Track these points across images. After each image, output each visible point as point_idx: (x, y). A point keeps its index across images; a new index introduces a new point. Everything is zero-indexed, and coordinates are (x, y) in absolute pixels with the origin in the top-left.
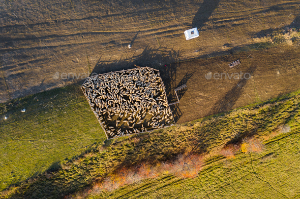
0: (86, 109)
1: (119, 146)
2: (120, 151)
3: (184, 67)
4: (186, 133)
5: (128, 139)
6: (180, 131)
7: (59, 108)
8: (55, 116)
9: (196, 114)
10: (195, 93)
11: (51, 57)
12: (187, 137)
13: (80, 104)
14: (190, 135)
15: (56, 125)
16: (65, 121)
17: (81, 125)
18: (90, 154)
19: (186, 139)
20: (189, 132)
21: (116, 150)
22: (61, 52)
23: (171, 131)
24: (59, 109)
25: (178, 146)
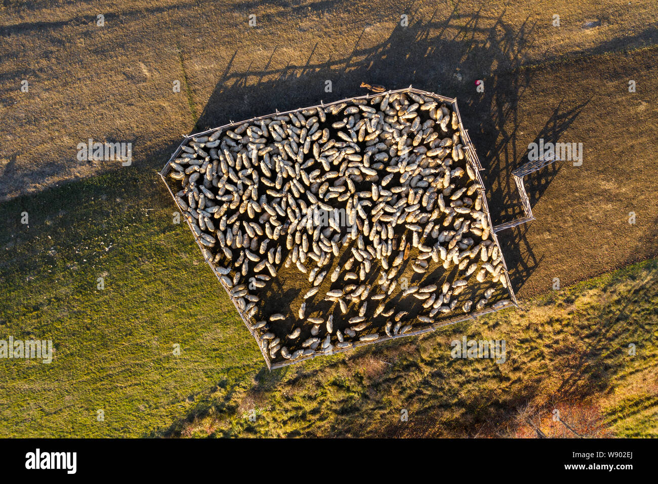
0: (185, 257)
1: (309, 388)
2: (314, 405)
3: (544, 84)
4: (548, 328)
5: (344, 362)
6: (524, 322)
7: (79, 259)
8: (63, 290)
9: (585, 259)
10: (587, 183)
11: (44, 62)
12: (547, 342)
13: (161, 239)
14: (560, 337)
15: (71, 324)
16: (104, 308)
17: (166, 319)
18: (207, 422)
19: (546, 350)
20: (558, 327)
21: (300, 402)
22: (81, 43)
23: (496, 325)
24: (81, 263)
25: (514, 376)
